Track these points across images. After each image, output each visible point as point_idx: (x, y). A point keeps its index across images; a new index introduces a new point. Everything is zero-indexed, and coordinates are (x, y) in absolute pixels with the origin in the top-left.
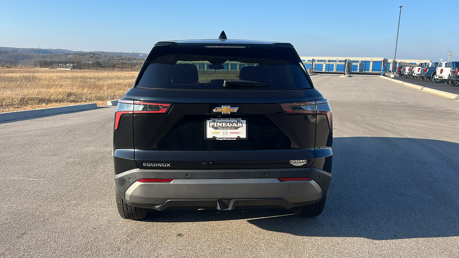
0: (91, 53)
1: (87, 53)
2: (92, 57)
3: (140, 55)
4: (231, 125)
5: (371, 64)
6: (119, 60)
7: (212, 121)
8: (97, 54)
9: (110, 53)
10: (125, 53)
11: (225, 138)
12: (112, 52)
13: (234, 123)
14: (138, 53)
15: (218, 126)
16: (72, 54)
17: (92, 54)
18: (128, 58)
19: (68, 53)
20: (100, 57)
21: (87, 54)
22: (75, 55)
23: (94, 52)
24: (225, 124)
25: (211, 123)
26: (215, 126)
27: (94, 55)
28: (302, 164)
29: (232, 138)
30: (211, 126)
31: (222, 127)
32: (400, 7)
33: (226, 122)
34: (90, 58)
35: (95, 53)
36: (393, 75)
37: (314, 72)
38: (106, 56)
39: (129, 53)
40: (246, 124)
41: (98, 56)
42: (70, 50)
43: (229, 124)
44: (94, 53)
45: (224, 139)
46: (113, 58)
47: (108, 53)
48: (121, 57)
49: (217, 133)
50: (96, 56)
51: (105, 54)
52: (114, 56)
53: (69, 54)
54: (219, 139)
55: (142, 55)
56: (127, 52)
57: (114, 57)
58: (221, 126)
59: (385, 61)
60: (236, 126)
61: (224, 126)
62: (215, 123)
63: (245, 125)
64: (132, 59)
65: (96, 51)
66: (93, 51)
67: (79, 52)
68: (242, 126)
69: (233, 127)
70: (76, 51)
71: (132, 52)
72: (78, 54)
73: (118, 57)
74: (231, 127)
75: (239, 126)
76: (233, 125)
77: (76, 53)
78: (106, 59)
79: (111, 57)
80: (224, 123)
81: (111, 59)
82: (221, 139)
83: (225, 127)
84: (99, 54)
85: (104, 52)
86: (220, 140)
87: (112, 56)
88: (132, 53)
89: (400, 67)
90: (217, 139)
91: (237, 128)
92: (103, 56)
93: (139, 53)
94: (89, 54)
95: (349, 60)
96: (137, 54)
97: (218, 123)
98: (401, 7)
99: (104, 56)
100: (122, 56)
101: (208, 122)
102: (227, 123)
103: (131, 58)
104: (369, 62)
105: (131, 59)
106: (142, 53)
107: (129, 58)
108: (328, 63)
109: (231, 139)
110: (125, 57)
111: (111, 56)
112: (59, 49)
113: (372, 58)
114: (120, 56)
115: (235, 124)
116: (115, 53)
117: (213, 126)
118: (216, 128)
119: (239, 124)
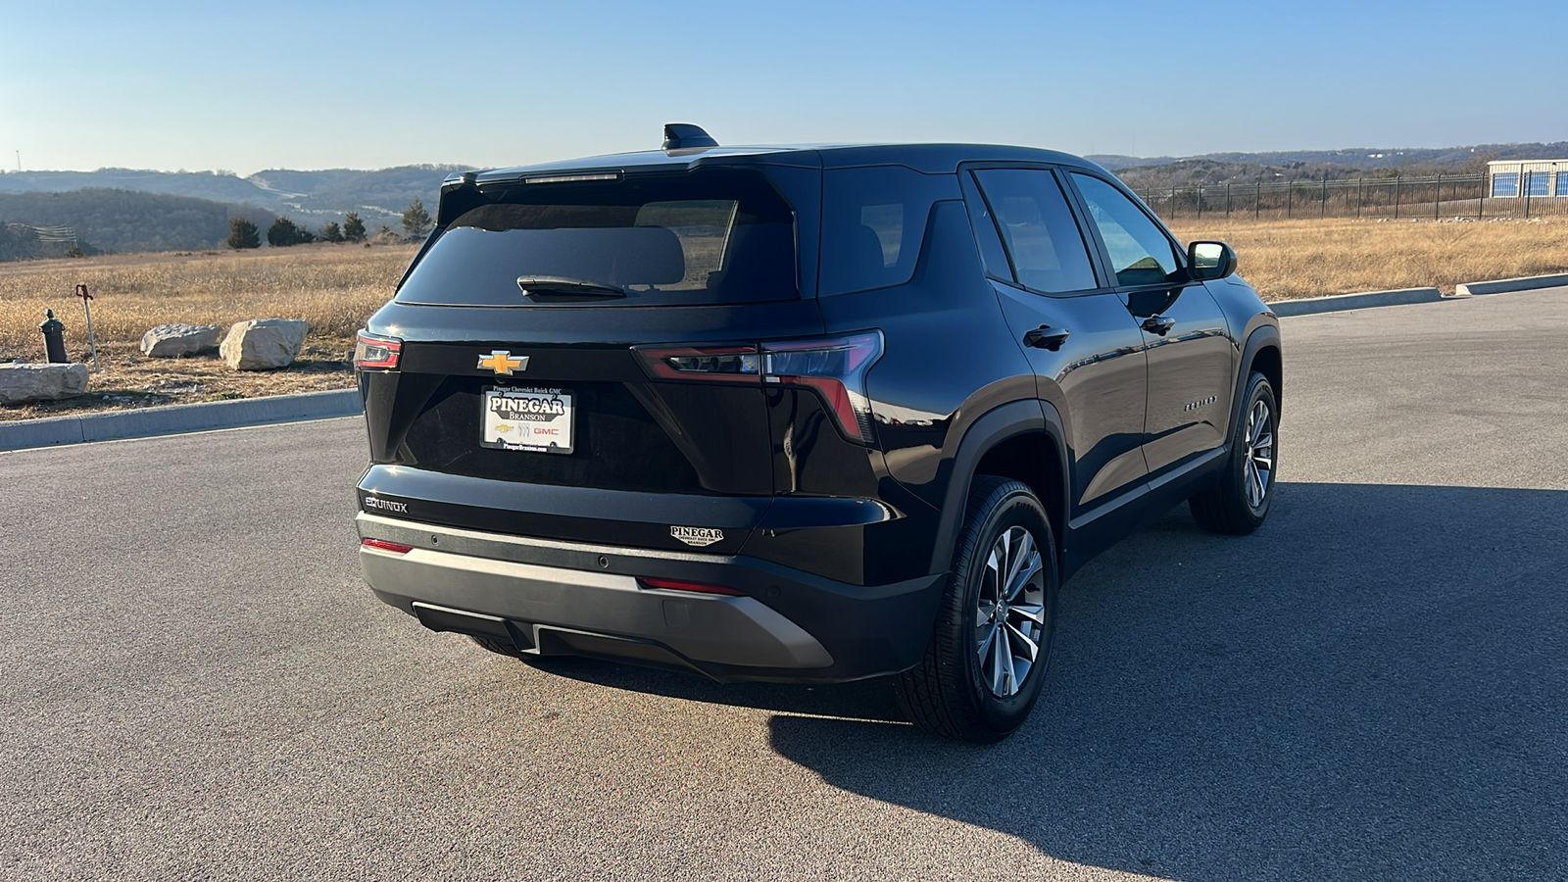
0: (1197, 162)
1: (1184, 162)
2: (1198, 175)
3: (1373, 156)
4: (537, 408)
6: (1292, 178)
7: (497, 394)
8: (1218, 164)
9: (1263, 157)
10: (1317, 152)
11: (524, 445)
12: (1271, 151)
13: (545, 404)
14: (1367, 148)
15: (509, 409)
16: (1134, 170)
17: (1201, 165)
18: (1327, 171)
19: (1124, 166)
20: (1225, 172)
21: (1182, 165)
22: (1144, 172)
23: (1208, 155)
24: (525, 405)
25: (494, 400)
26: (503, 409)
27: (1207, 168)
28: (708, 543)
29: (537, 447)
30: (494, 408)
31: (517, 412)
33: (527, 399)
34: (1193, 176)
35: (1211, 159)
38: (1248, 168)
39: (1334, 154)
40: (572, 406)
41: (1219, 168)
42: (1131, 156)
43: (534, 404)
44: (1206, 159)
45: (521, 448)
46: (1272, 175)
47: (1256, 156)
48: (1300, 170)
49: (507, 429)
50: (1214, 172)
51: (1245, 162)
52: (1274, 167)
53: (1125, 171)
54: (509, 447)
55: (1380, 156)
56: (1326, 150)
57: (1274, 171)
58: (516, 409)
60: (548, 411)
61: (521, 410)
62: (504, 400)
63: (568, 410)
64: (1342, 171)
65: (1217, 154)
66: (1205, 154)
67: (1161, 159)
68: (561, 412)
69: (542, 414)
70: (1149, 159)
71: (1345, 148)
72: (1154, 167)
73: (1291, 169)
74: (538, 413)
75: (554, 412)
76: (543, 408)
77: (1149, 165)
78: (1247, 177)
79: (1262, 172)
80: (521, 401)
81: (1264, 176)
82: (514, 448)
83: (524, 413)
84: (1223, 164)
85: (1242, 155)
86: (511, 450)
87: (1268, 168)
88: (1343, 151)
90: (505, 445)
91: (549, 417)
92: (1236, 168)
93: (1372, 147)
94: (1189, 164)
96: (1361, 155)
97: (510, 401)
99: (1241, 169)
100: (1303, 164)
101: (489, 397)
102: (529, 401)
103: (1335, 169)
105: (1336, 174)
106: (1381, 148)
107: (1330, 170)
109: (534, 449)
110: (1315, 169)
111: (1266, 166)
112: (1095, 153)
114: (1297, 166)
115: (547, 406)
116: (1283, 154)
117: (499, 407)
118: (505, 415)
119: (554, 407)
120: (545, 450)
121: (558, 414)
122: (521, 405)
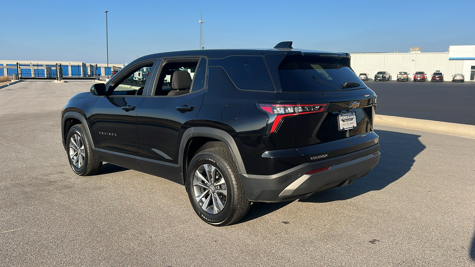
5: (70, 68)
7: (341, 115)
11: (348, 128)
26: (343, 119)
30: (341, 120)
32: (105, 12)
36: (108, 79)
37: (21, 78)
40: (355, 116)
43: (349, 116)
49: (345, 125)
59: (84, 65)
61: (347, 119)
62: (343, 117)
74: (350, 119)
89: (115, 71)
90: (344, 129)
95: (60, 64)
98: (107, 12)
104: (67, 66)
108: (36, 68)
113: (70, 62)
117: (342, 119)
118: (343, 121)
119: (353, 116)
120: (352, 128)
121: (353, 118)
122: (347, 117)
